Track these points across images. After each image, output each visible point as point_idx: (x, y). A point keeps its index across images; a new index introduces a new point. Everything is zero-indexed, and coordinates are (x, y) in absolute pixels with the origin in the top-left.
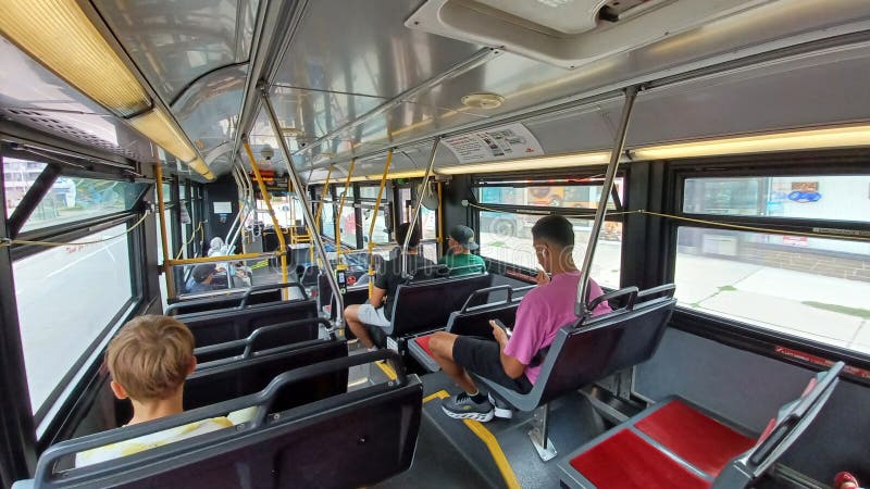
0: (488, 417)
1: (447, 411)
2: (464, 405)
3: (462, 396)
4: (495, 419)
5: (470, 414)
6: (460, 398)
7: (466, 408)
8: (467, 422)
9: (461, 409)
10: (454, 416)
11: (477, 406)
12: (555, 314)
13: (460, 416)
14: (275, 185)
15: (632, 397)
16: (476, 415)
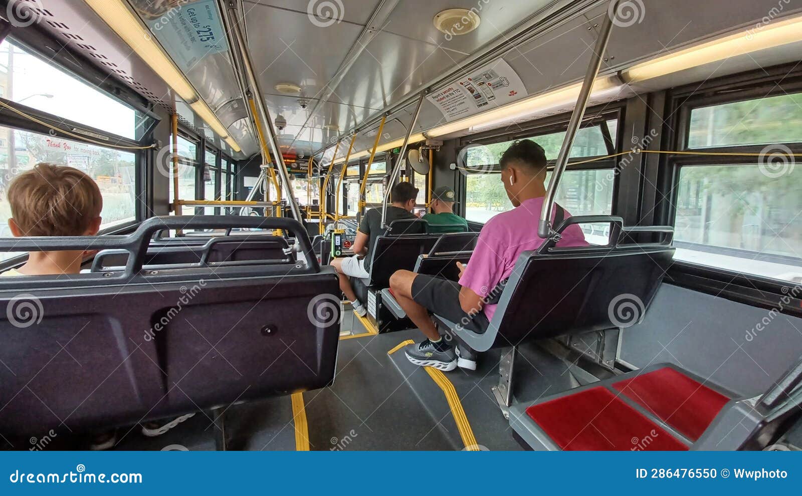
0: (450, 367)
1: (409, 357)
2: (425, 352)
3: (426, 343)
4: (457, 370)
5: (431, 362)
6: (422, 345)
7: (428, 355)
8: (428, 370)
9: (422, 355)
10: (415, 362)
11: (439, 354)
12: (517, 239)
13: (422, 362)
14: (298, 168)
15: (617, 365)
16: (437, 363)
